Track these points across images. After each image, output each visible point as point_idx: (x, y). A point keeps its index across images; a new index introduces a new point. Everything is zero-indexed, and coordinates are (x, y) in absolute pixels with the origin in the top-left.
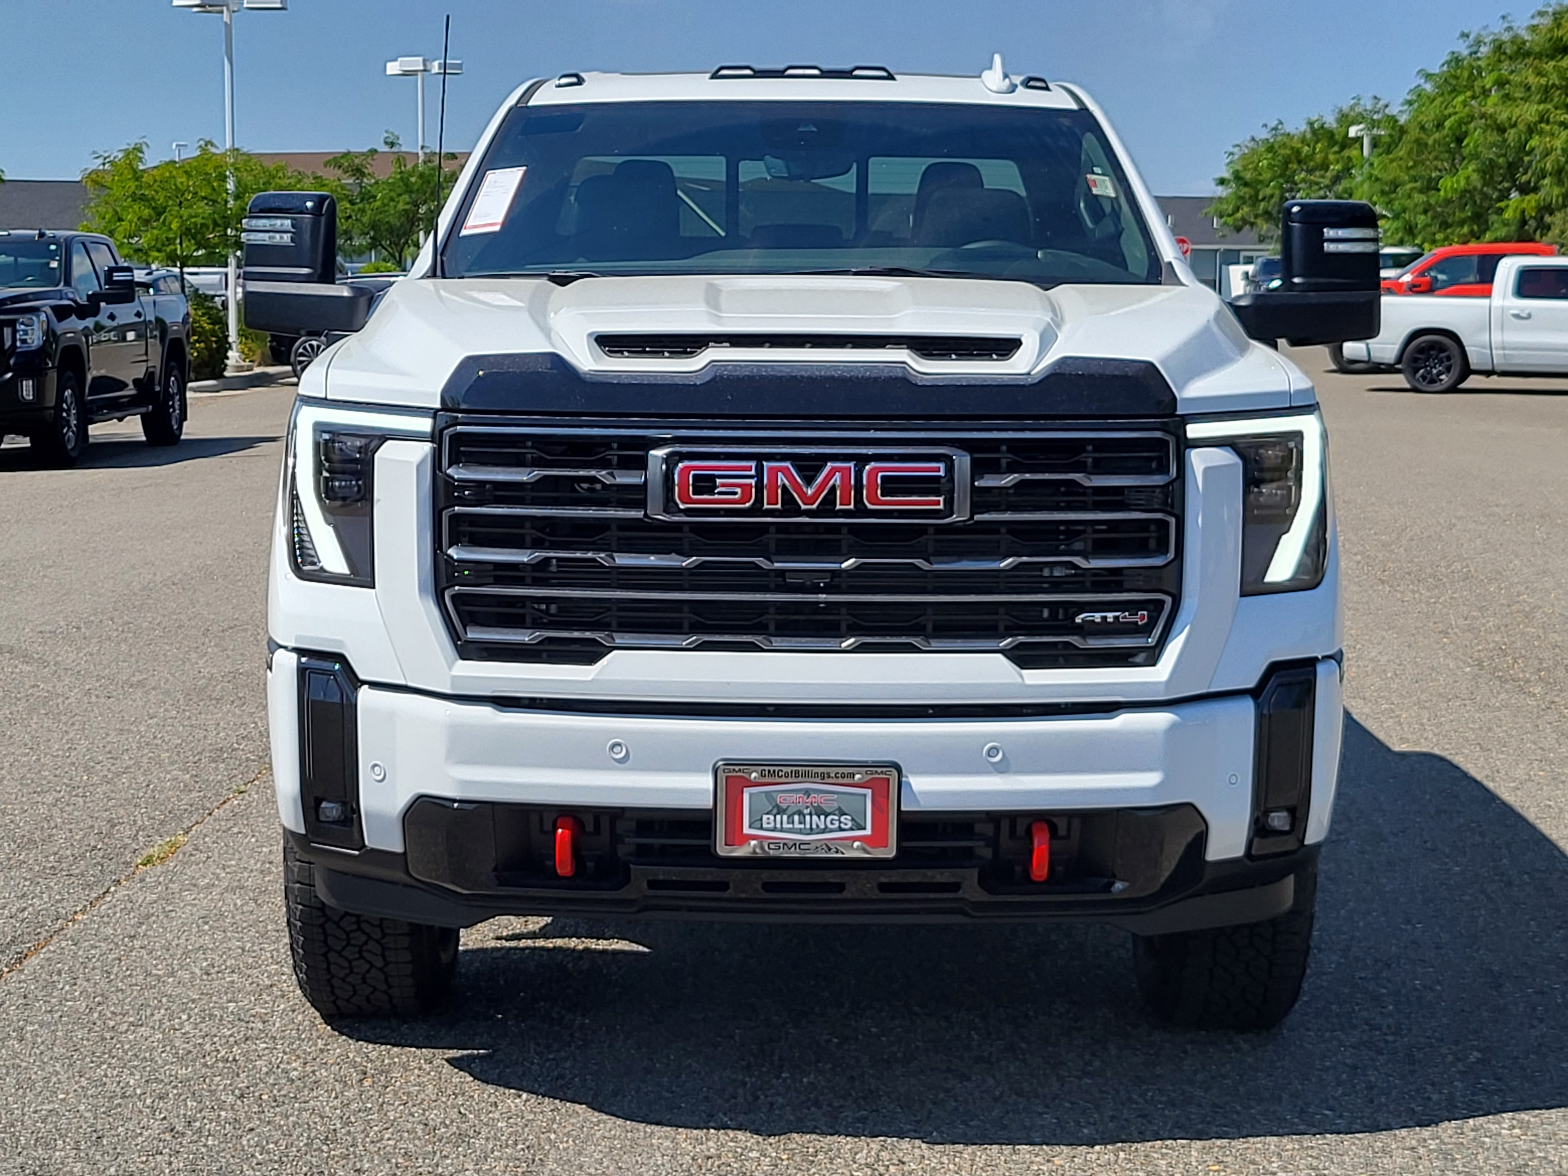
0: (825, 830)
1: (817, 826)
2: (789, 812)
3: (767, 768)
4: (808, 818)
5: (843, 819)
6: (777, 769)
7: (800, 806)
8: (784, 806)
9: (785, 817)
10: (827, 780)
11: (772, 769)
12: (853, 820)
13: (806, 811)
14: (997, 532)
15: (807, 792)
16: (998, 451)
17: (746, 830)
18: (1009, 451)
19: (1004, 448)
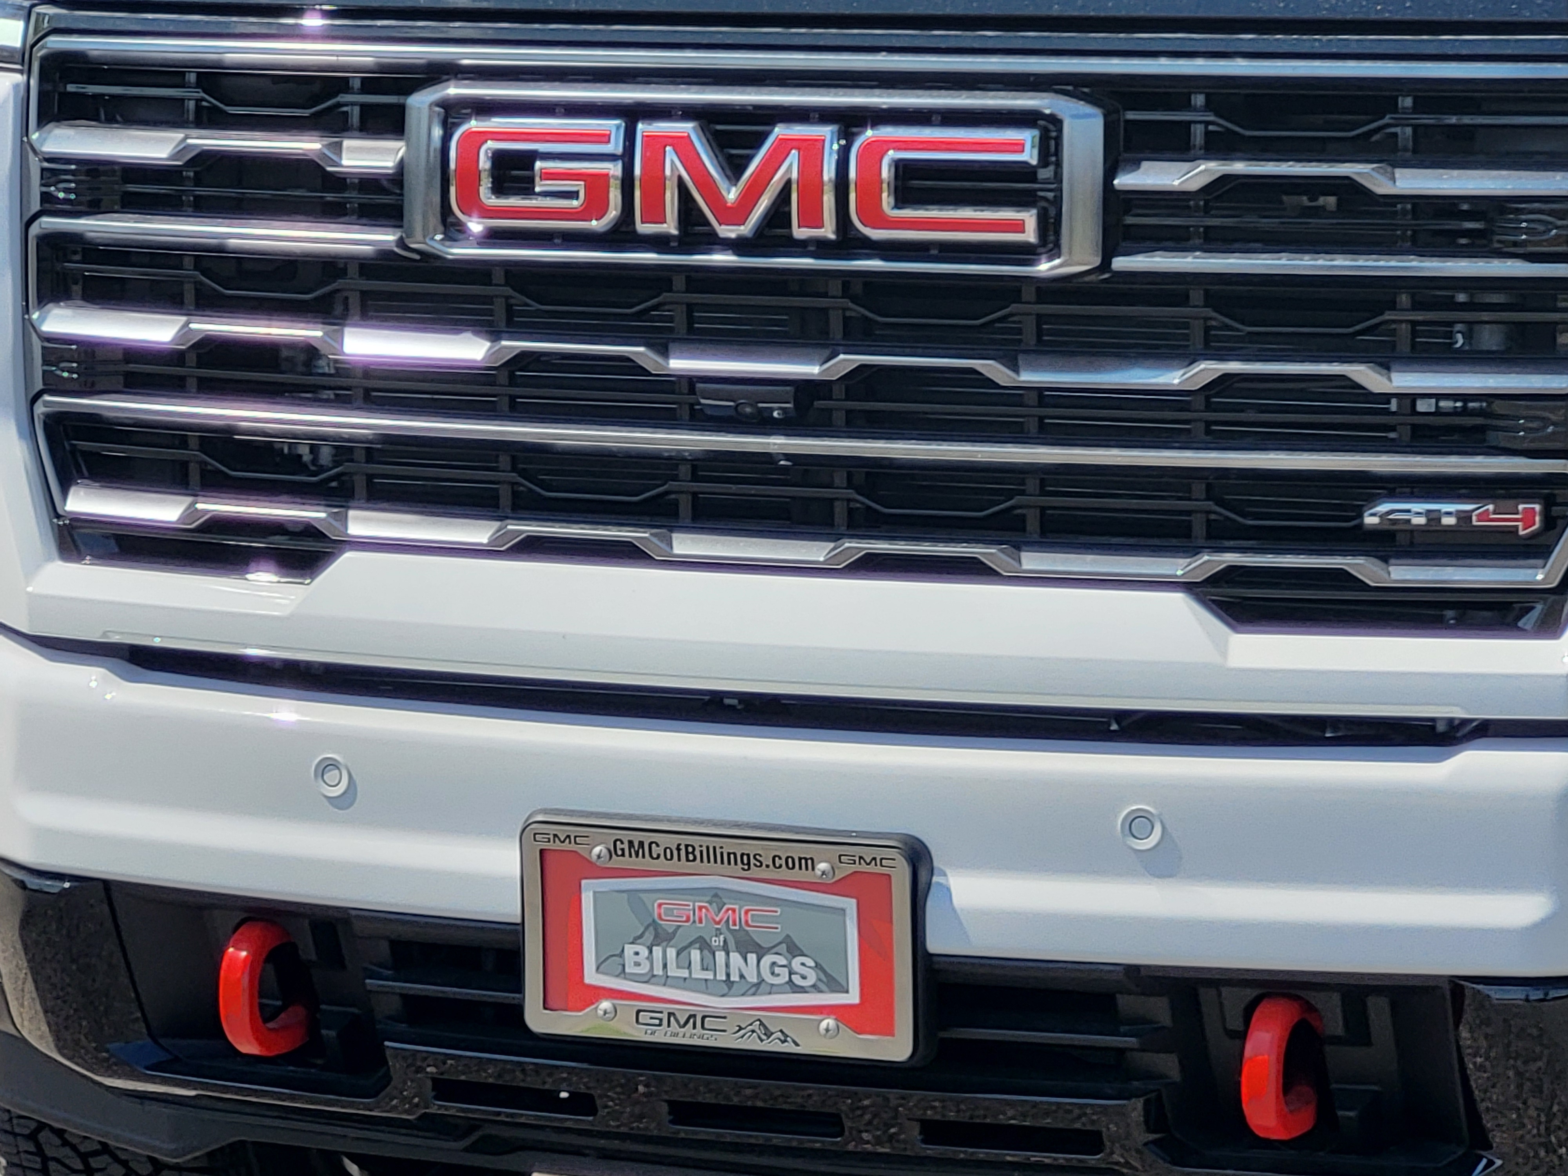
0: (757, 987)
1: (742, 976)
2: (681, 939)
3: (626, 836)
4: (720, 956)
5: (796, 963)
6: (647, 838)
7: (704, 929)
8: (669, 926)
9: (671, 953)
10: (755, 872)
11: (636, 837)
12: (818, 966)
13: (717, 942)
14: (1183, 300)
15: (717, 896)
16: (1187, 105)
17: (591, 977)
18: (1209, 106)
19: (1199, 100)
